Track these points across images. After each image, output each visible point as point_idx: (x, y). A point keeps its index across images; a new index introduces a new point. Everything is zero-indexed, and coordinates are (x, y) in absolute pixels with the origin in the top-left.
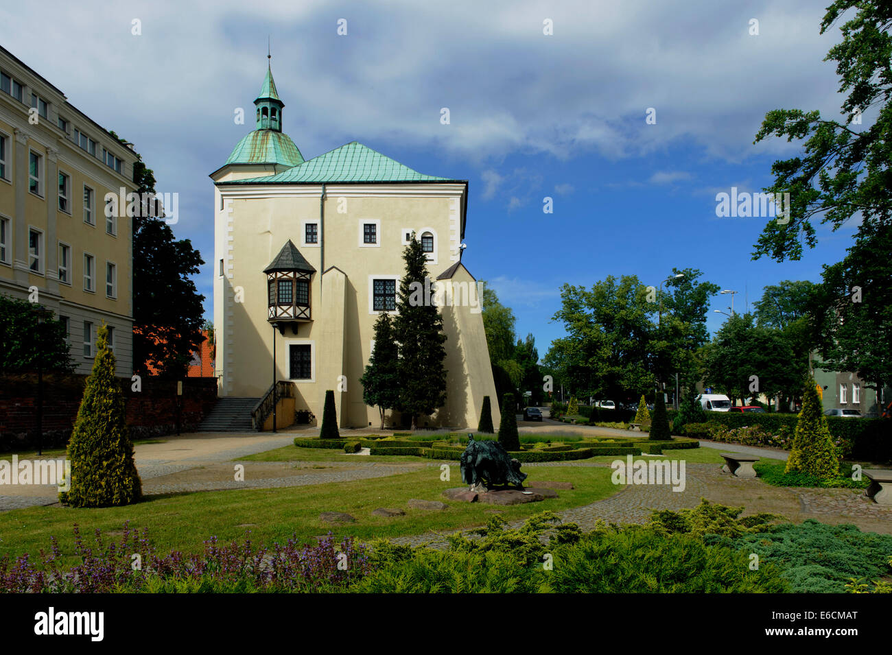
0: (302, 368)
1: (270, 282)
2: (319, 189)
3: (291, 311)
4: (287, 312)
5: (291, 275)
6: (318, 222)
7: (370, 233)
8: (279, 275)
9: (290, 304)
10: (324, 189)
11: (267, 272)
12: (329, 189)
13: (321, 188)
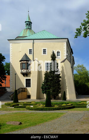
0: (29, 84)
1: (21, 64)
2: (32, 41)
3: (25, 71)
4: (24, 71)
5: (25, 62)
6: (32, 49)
7: (44, 51)
8: (22, 62)
9: (25, 69)
10: (33, 41)
11: (20, 61)
12: (35, 41)
13: (33, 40)
